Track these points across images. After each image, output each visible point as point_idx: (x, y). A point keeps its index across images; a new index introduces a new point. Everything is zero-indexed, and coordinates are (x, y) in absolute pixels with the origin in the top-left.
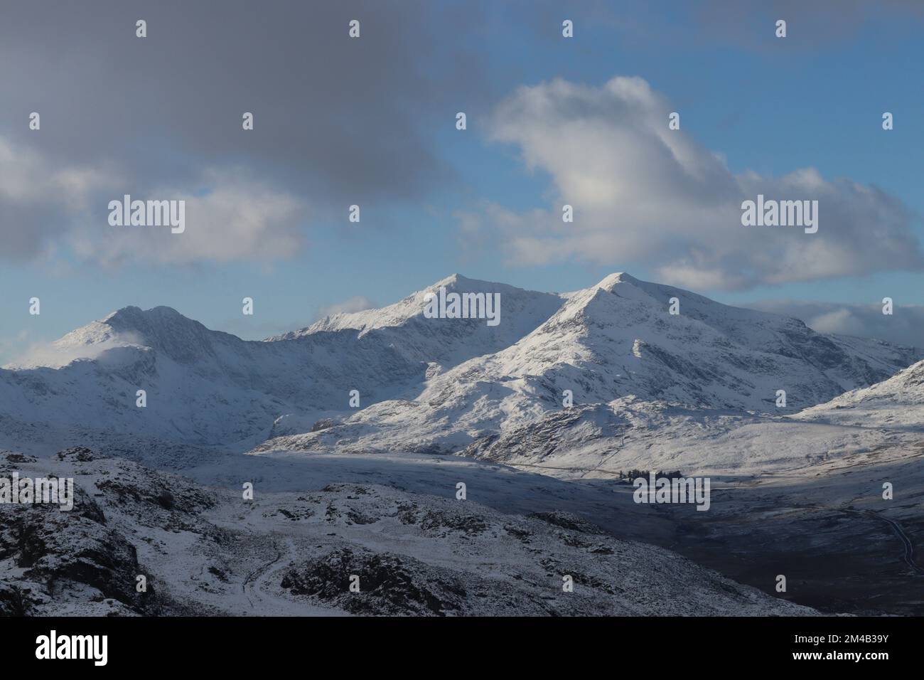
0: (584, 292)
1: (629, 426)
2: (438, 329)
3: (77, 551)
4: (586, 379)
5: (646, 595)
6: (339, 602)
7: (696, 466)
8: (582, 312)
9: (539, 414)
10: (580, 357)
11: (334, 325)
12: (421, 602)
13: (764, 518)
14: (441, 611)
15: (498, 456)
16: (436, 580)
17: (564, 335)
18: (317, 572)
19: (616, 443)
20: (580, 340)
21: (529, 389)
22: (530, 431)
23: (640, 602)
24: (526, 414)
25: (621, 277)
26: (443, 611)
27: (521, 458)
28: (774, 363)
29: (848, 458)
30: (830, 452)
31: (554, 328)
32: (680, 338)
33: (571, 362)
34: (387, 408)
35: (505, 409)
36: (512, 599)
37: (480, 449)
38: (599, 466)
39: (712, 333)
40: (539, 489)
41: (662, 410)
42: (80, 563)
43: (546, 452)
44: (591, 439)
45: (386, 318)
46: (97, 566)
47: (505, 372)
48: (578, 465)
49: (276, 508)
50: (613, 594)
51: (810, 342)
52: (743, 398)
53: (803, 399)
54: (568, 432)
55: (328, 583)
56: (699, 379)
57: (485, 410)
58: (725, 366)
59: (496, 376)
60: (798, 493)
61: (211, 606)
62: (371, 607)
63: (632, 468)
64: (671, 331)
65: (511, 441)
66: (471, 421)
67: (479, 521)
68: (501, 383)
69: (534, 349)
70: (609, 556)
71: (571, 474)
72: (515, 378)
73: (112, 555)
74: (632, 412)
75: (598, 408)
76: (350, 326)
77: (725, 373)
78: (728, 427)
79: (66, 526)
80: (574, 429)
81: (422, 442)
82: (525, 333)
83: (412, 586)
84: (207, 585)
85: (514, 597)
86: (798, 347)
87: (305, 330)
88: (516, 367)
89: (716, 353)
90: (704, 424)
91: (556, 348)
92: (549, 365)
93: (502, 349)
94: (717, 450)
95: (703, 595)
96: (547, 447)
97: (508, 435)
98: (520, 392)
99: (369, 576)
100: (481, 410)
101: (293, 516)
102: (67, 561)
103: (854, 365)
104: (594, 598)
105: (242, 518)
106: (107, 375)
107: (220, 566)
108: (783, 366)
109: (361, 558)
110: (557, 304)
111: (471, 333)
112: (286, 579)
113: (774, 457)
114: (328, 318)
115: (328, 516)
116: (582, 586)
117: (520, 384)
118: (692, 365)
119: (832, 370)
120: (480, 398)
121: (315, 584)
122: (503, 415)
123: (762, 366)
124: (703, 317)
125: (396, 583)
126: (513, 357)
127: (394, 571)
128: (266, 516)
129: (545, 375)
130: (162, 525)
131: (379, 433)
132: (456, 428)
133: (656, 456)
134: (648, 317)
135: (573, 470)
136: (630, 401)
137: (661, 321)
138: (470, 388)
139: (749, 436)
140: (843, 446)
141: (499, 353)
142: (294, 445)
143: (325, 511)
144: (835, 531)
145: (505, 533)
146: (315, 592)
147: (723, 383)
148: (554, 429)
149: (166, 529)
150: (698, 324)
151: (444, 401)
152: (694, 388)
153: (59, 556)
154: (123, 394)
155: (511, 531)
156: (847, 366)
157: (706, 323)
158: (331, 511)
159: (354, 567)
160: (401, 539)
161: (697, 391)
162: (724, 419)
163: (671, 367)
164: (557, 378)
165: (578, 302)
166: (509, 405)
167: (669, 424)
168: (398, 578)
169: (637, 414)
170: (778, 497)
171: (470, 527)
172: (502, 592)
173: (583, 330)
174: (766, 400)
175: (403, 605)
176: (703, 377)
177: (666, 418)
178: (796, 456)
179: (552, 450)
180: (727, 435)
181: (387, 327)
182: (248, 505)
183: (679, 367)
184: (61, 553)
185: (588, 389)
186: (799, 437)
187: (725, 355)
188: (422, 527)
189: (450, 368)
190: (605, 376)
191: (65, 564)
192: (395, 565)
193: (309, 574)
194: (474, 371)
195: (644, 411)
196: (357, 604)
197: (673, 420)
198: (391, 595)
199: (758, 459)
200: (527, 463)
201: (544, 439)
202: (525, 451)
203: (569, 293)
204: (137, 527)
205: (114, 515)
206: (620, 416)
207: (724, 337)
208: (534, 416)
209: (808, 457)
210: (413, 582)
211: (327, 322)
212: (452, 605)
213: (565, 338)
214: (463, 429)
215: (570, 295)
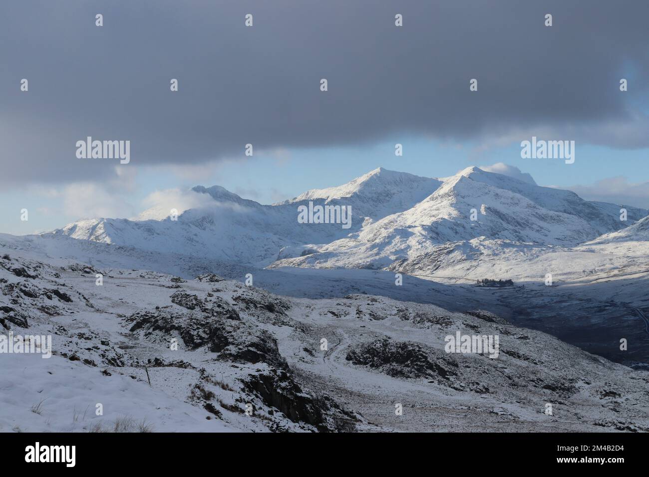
0: (453, 177)
1: (482, 254)
2: (370, 198)
3: (247, 343)
4: (455, 227)
5: (557, 366)
6: (383, 370)
7: (520, 277)
8: (452, 189)
9: (430, 247)
10: (451, 214)
11: (311, 196)
12: (434, 371)
13: (562, 307)
14: (446, 376)
15: (407, 271)
16: (442, 358)
17: (442, 202)
18: (368, 352)
19: (474, 263)
20: (451, 205)
21: (424, 233)
22: (426, 256)
23: (554, 370)
24: (422, 247)
25: (474, 169)
26: (448, 377)
27: (421, 272)
28: (560, 218)
29: (607, 272)
30: (596, 269)
31: (437, 198)
32: (508, 204)
33: (446, 217)
34: (343, 243)
35: (410, 244)
36: (485, 369)
37: (397, 267)
38: (465, 276)
39: (526, 201)
40: (433, 289)
41: (500, 245)
42: (249, 350)
43: (435, 269)
44: (460, 261)
45: (341, 192)
46: (258, 352)
47: (408, 223)
48: (453, 276)
49: (326, 310)
50: (537, 364)
51: (581, 206)
52: (543, 238)
53: (578, 238)
54: (447, 257)
55: (376, 358)
56: (519, 227)
57: (399, 245)
58: (534, 220)
59: (403, 225)
60: (580, 292)
61: (310, 372)
62: (404, 374)
63: (484, 278)
64: (502, 200)
65: (415, 262)
66: (391, 250)
67: (448, 319)
68: (407, 229)
69: (425, 210)
70: (528, 340)
71: (449, 281)
72: (415, 227)
73: (265, 345)
74: (483, 246)
75: (464, 244)
76: (320, 197)
77: (533, 223)
78: (538, 254)
79: (239, 329)
80: (450, 255)
81: (364, 262)
82: (420, 201)
83: (428, 362)
84: (303, 358)
85: (486, 368)
86: (574, 209)
87: (295, 198)
88: (415, 220)
89: (528, 212)
90: (524, 252)
91: (438, 209)
92: (434, 219)
93: (406, 209)
94: (532, 267)
95: (587, 365)
96: (435, 266)
97: (413, 259)
98: (419, 234)
99: (401, 355)
100: (396, 244)
101: (337, 315)
102: (242, 349)
103: (606, 218)
104: (528, 367)
105: (307, 316)
106: (187, 224)
107: (309, 348)
108: (566, 219)
109: (395, 344)
110: (437, 185)
111: (388, 201)
112: (349, 355)
113: (565, 272)
114: (308, 192)
115: (358, 316)
116: (518, 360)
117: (418, 230)
118: (514, 219)
119: (593, 222)
120: (395, 237)
121: (367, 359)
122: (409, 247)
123: (554, 220)
124: (520, 192)
125: (419, 360)
126: (413, 214)
127: (417, 353)
128: (321, 315)
129: (432, 225)
130: (271, 322)
131: (339, 257)
132: (383, 255)
133: (497, 271)
134: (490, 191)
135: (451, 278)
136: (482, 240)
137: (497, 194)
138: (390, 232)
139: (550, 259)
140: (604, 265)
141: (405, 212)
142: (292, 264)
143: (356, 312)
144: (604, 314)
145: (463, 326)
146: (368, 363)
147: (532, 229)
148: (439, 255)
149: (274, 324)
150: (518, 195)
151: (375, 239)
152: (516, 232)
153: (237, 346)
154: (196, 235)
155: (467, 325)
156: (602, 219)
157: (522, 195)
158: (359, 312)
159: (391, 349)
160: (404, 329)
161: (517, 234)
162: (535, 250)
163: (503, 220)
164: (439, 226)
165: (450, 183)
166: (412, 241)
167: (504, 253)
168: (420, 357)
169: (486, 247)
170: (570, 295)
171: (443, 323)
172: (479, 365)
173: (453, 199)
174: (557, 239)
175: (423, 373)
176: (520, 225)
177: (503, 249)
178: (578, 271)
179: (438, 267)
180: (537, 259)
181: (341, 198)
182: (308, 308)
183: (507, 220)
184: (238, 345)
185: (456, 233)
186: (578, 260)
187: (534, 213)
188: (414, 322)
189: (377, 220)
190: (465, 225)
191: (240, 351)
192: (418, 349)
193: (363, 353)
194: (391, 222)
195: (490, 245)
196: (395, 372)
197: (506, 250)
198: (415, 367)
199: (556, 273)
200: (424, 274)
201: (433, 261)
202: (423, 268)
203: (444, 178)
204: (257, 323)
205: (244, 316)
206: (477, 248)
207: (532, 203)
208: (426, 248)
209: (584, 271)
210: (429, 359)
211: (307, 194)
212: (453, 373)
213: (442, 204)
214: (386, 255)
215: (444, 179)
